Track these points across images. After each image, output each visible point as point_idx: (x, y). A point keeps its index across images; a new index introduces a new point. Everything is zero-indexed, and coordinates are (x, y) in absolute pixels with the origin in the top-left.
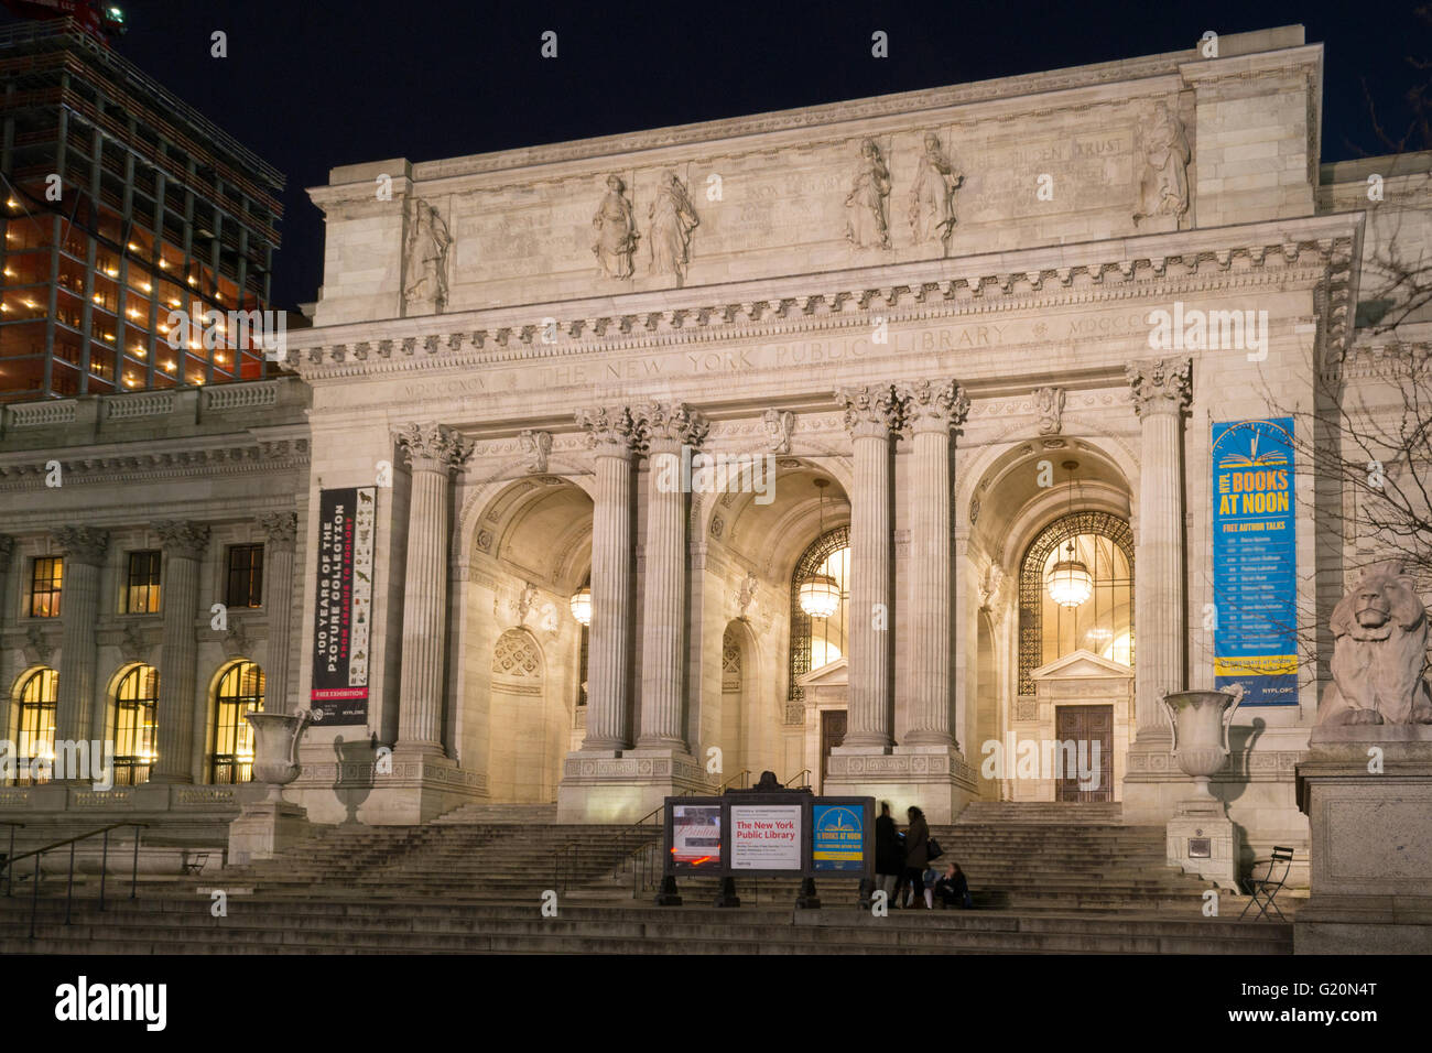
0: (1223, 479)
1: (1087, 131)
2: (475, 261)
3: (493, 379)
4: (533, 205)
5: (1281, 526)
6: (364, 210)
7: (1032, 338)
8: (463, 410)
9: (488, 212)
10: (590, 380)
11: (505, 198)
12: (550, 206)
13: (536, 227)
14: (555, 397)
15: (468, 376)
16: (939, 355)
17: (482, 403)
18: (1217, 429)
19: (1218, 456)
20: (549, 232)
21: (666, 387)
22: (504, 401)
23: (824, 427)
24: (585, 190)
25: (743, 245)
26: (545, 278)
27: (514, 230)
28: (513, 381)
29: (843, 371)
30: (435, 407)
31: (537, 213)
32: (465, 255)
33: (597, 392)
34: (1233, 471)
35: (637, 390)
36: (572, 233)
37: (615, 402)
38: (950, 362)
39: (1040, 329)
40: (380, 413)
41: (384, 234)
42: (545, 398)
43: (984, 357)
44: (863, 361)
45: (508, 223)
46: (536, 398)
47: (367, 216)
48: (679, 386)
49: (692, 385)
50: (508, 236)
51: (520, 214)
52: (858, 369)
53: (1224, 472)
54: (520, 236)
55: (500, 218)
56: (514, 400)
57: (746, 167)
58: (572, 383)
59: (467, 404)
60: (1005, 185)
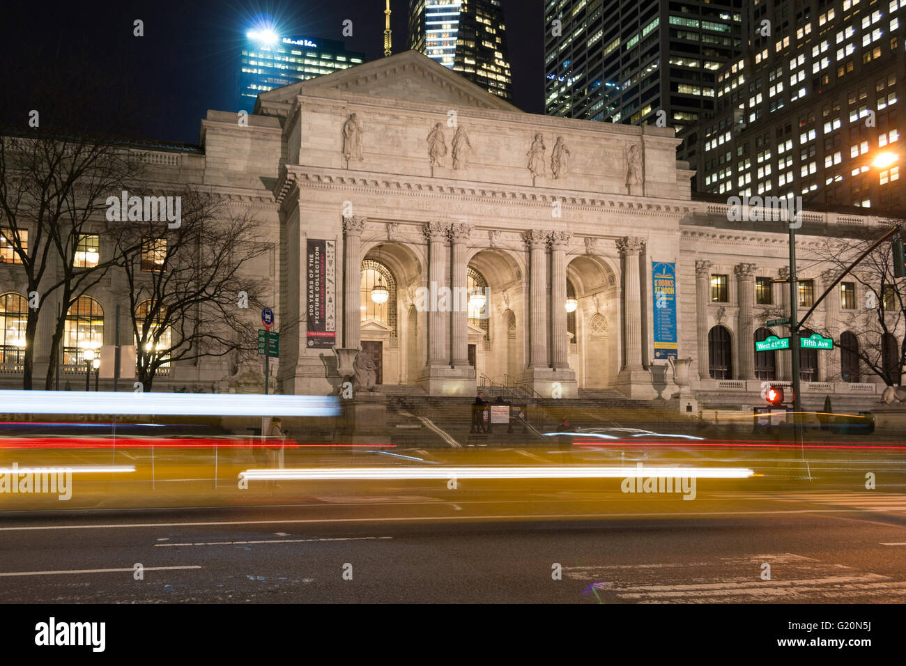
0: (656, 281)
1: (609, 147)
2: (372, 144)
3: (389, 200)
4: (399, 125)
5: (672, 299)
6: (321, 109)
7: (597, 222)
8: (376, 212)
9: (378, 123)
10: (433, 208)
11: (385, 119)
12: (407, 126)
13: (400, 135)
14: (418, 213)
15: (379, 197)
16: (568, 223)
17: (385, 211)
18: (654, 264)
19: (654, 273)
20: (406, 138)
21: (466, 217)
22: (396, 211)
23: (510, 239)
24: (422, 124)
25: (488, 162)
26: (404, 158)
27: (390, 134)
28: (398, 203)
29: (533, 222)
30: (363, 209)
31: (400, 128)
32: (367, 139)
33: (437, 215)
34: (658, 279)
35: (454, 216)
36: (416, 141)
37: (444, 220)
38: (571, 225)
39: (599, 219)
40: (335, 207)
41: (332, 123)
42: (414, 213)
43: (583, 226)
44: (541, 220)
45: (387, 129)
46: (410, 213)
47: (323, 112)
48: (471, 217)
49: (476, 218)
50: (387, 136)
51: (393, 127)
52: (539, 223)
53: (656, 279)
54: (393, 137)
55: (383, 126)
56: (400, 212)
57: (489, 130)
58: (425, 209)
59: (378, 210)
60: (582, 161)
